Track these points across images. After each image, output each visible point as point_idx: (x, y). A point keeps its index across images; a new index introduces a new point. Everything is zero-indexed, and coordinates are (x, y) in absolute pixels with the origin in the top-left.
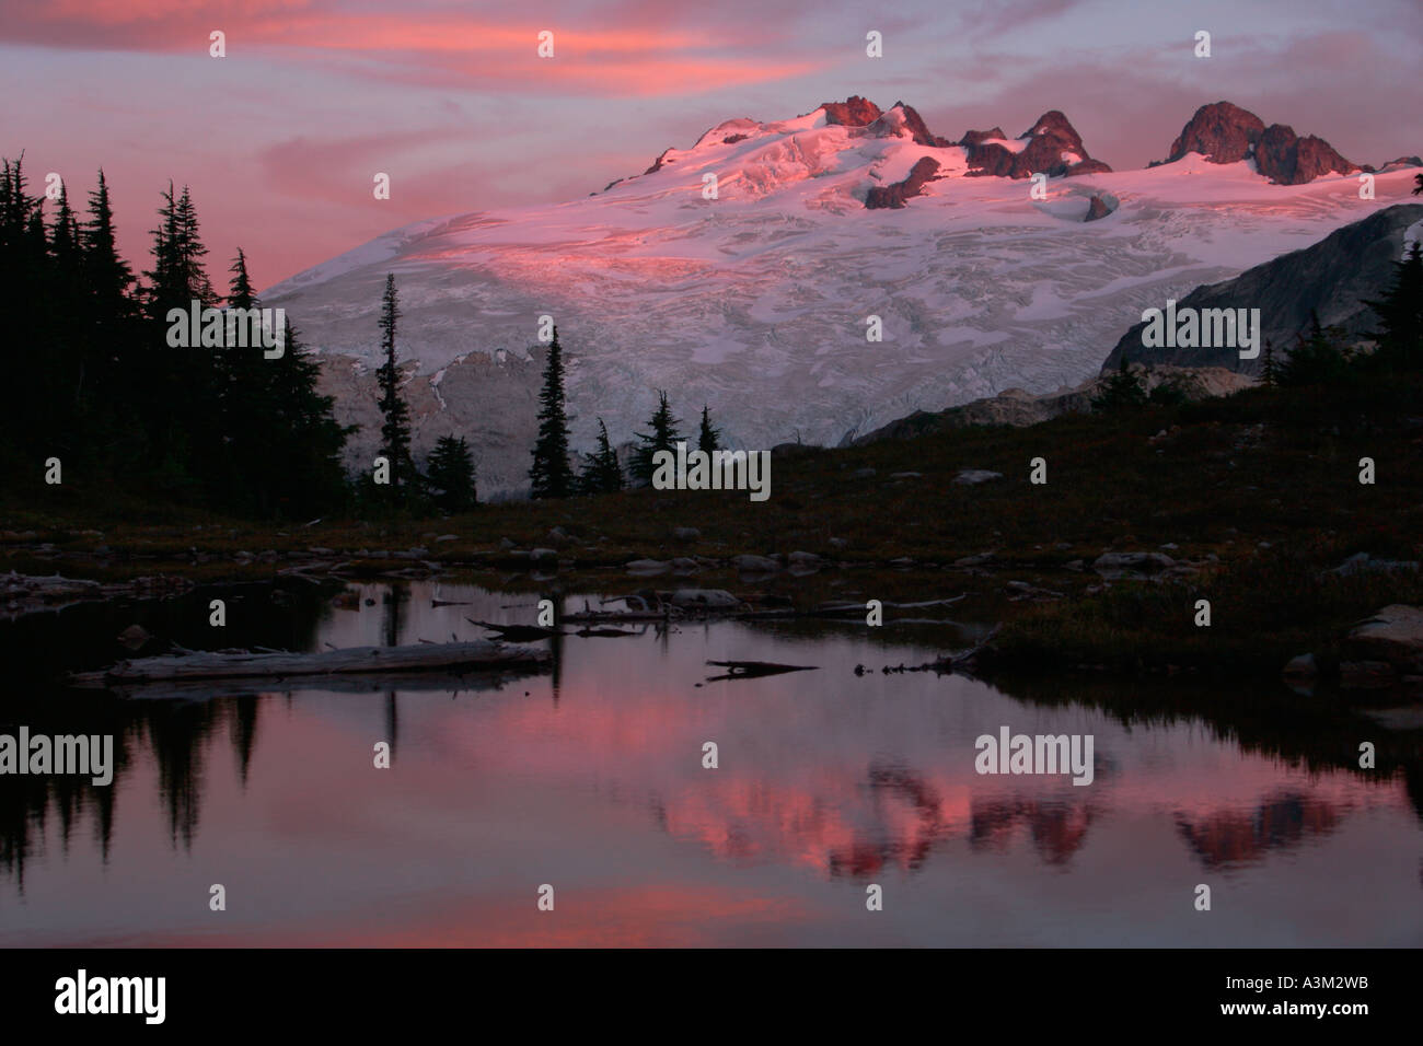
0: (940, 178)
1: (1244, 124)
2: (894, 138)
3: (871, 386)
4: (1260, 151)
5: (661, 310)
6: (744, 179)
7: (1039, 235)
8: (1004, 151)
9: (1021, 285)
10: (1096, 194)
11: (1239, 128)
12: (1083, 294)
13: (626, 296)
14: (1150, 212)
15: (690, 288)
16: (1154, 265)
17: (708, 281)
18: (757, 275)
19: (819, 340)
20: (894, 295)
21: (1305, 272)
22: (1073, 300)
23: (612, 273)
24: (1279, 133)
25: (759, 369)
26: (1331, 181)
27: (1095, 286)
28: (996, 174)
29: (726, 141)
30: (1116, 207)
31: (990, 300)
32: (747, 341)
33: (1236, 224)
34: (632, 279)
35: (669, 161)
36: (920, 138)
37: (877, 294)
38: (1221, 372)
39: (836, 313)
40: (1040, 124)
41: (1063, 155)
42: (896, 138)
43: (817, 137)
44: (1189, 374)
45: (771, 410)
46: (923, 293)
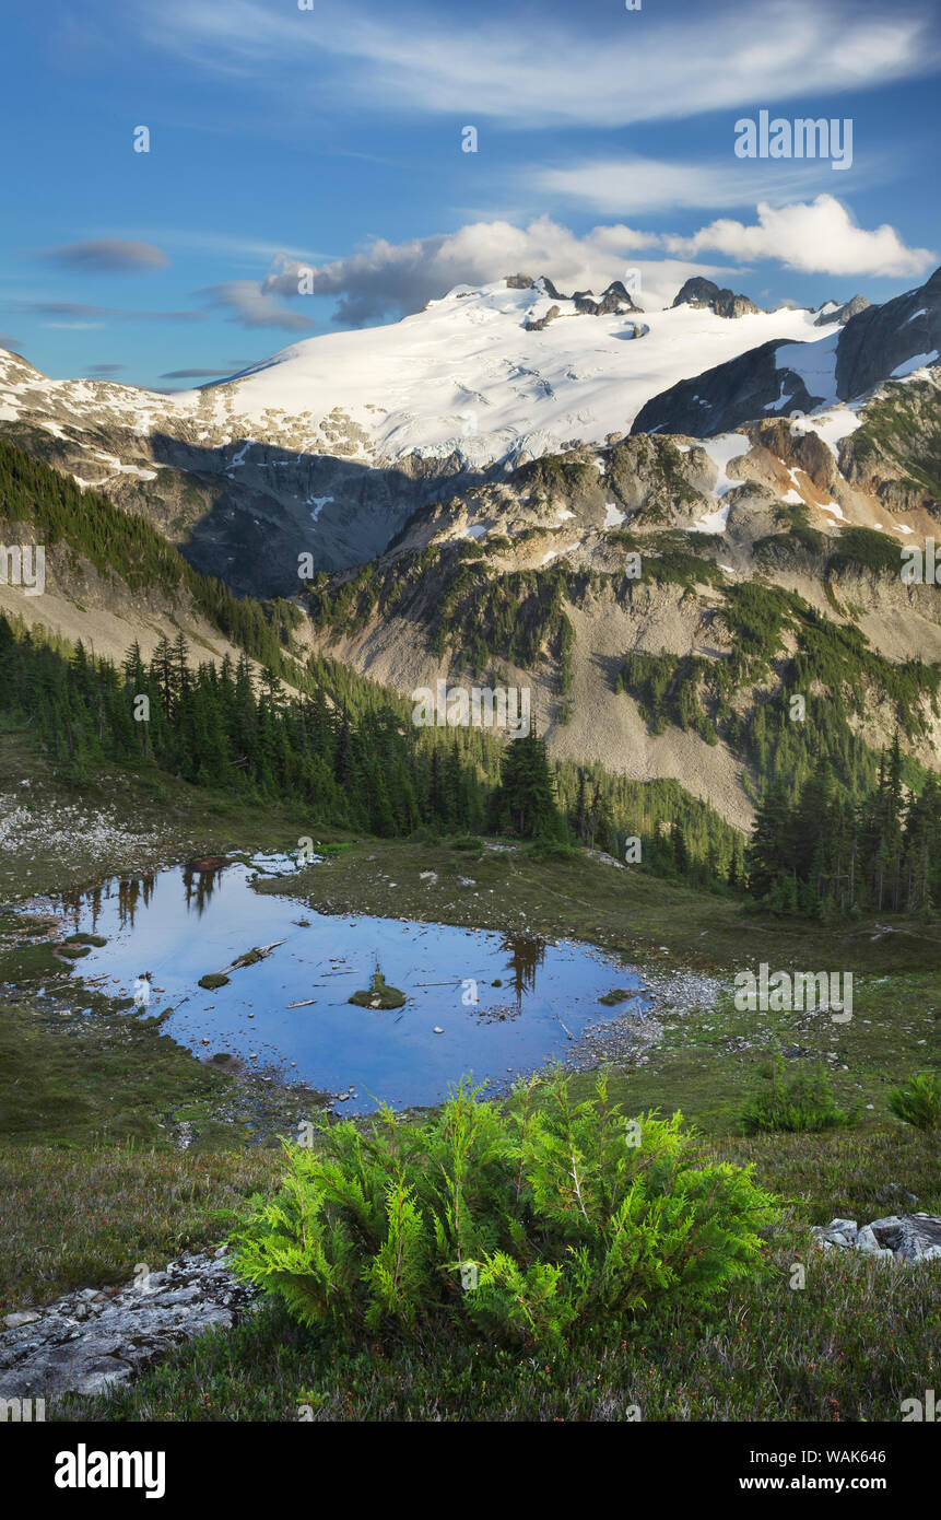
0: (560, 317)
1: (709, 287)
4: (716, 303)
8: (593, 303)
10: (636, 325)
11: (706, 289)
26: (749, 317)
28: (588, 314)
29: (457, 297)
30: (647, 331)
35: (429, 306)
36: (552, 297)
40: (610, 288)
41: (621, 304)
42: (540, 296)
43: (501, 295)
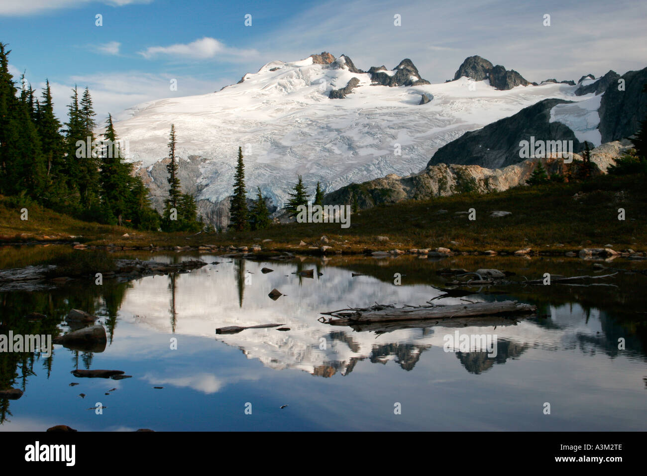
0: (359, 86)
1: (485, 65)
2: (341, 70)
3: (332, 173)
4: (491, 76)
5: (244, 141)
6: (278, 86)
7: (401, 110)
8: (386, 76)
9: (393, 131)
10: (424, 93)
11: (482, 66)
12: (419, 135)
13: (229, 134)
14: (446, 101)
15: (256, 131)
16: (448, 123)
17: (264, 128)
18: (284, 126)
19: (309, 153)
20: (341, 135)
21: (510, 126)
22: (415, 137)
23: (223, 125)
24: (499, 69)
25: (284, 165)
26: (519, 89)
27: (423, 131)
28: (383, 85)
29: (271, 70)
30: (432, 99)
31: (380, 137)
32: (280, 153)
33: (482, 106)
34: (232, 128)
35: (247, 78)
36: (352, 70)
37: (333, 135)
38: (477, 167)
39: (316, 142)
40: (401, 64)
41: (410, 77)
42: (342, 69)
43: (309, 69)
44: (464, 168)
45: (290, 182)
46: (353, 134)
